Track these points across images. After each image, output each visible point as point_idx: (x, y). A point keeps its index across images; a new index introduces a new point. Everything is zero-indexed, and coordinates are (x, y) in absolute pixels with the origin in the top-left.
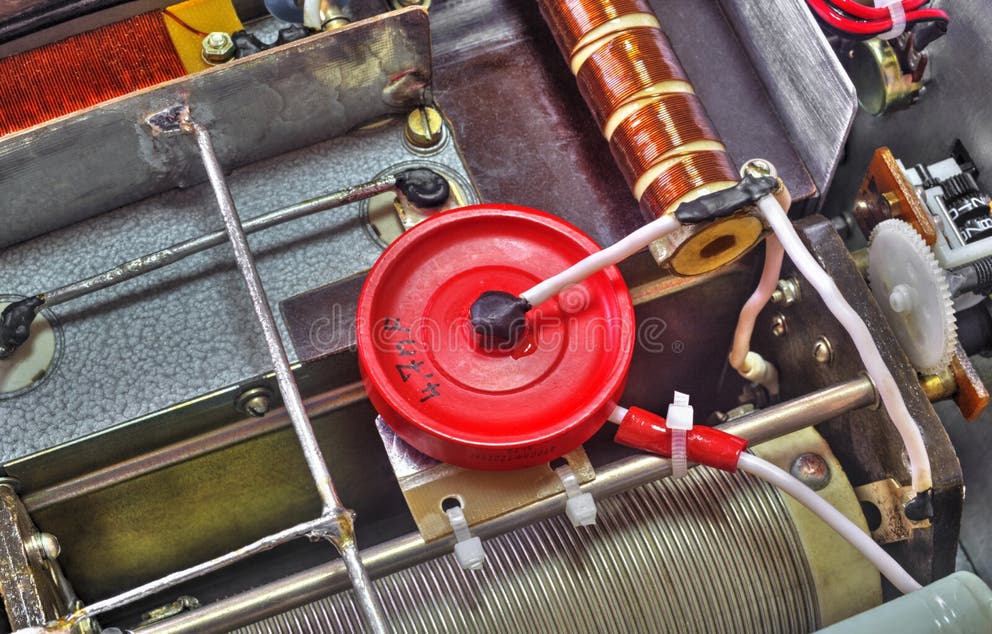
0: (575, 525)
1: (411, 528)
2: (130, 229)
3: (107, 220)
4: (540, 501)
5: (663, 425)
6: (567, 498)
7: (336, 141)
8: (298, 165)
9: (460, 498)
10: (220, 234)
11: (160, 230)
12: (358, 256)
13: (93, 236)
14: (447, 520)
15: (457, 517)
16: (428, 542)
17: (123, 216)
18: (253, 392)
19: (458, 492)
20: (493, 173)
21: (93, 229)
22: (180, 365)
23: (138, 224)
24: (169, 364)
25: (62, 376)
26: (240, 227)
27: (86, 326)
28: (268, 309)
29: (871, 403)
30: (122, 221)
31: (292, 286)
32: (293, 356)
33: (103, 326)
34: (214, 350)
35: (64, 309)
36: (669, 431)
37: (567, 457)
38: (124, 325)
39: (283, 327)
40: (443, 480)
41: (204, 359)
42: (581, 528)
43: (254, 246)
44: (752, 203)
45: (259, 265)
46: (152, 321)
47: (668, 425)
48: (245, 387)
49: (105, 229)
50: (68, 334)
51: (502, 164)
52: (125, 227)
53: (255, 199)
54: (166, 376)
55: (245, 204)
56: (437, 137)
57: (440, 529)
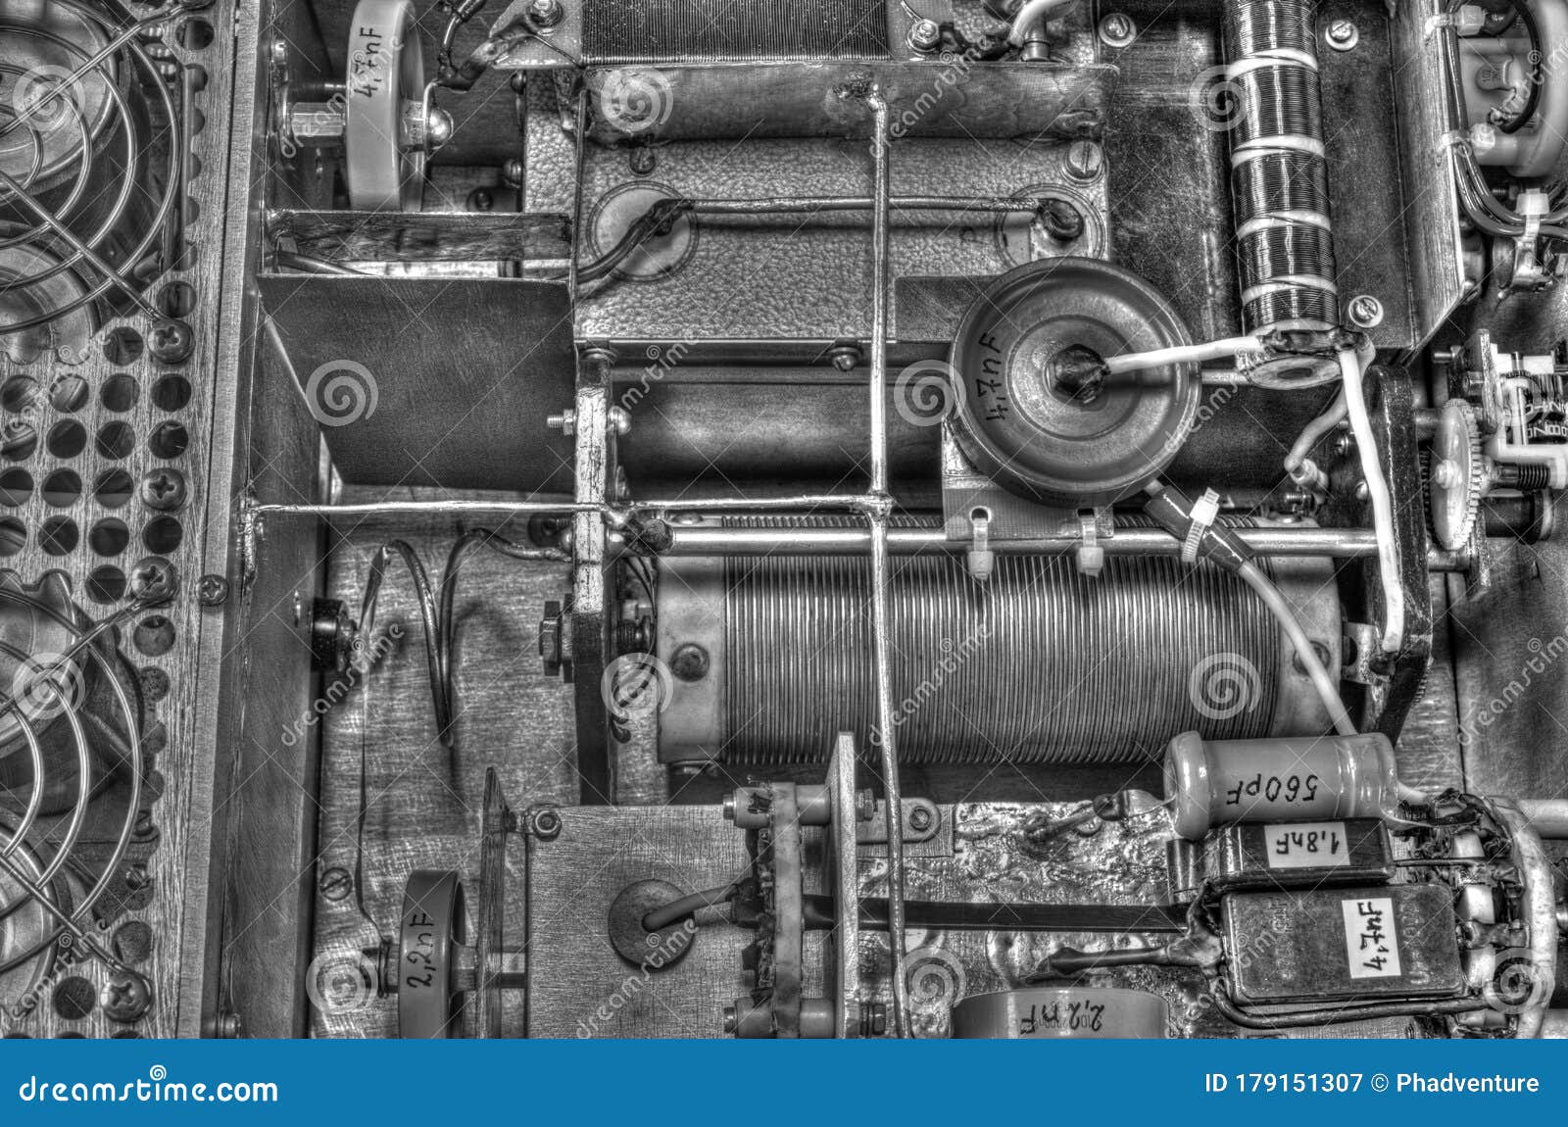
0: (1080, 570)
1: (939, 526)
2: (789, 161)
3: (770, 144)
4: (1057, 537)
5: (1187, 511)
6: (1081, 545)
7: (1000, 143)
8: (958, 154)
9: (990, 513)
10: (868, 200)
11: (815, 172)
12: (981, 261)
13: (754, 156)
14: (971, 527)
15: (981, 527)
16: (949, 540)
17: (786, 146)
18: (844, 349)
19: (990, 506)
20: (1129, 224)
21: (756, 149)
22: (791, 303)
23: (797, 159)
24: (783, 299)
25: (686, 276)
26: (886, 201)
27: (721, 238)
28: (886, 281)
29: (1372, 559)
30: (782, 151)
31: (914, 266)
32: (892, 330)
33: (737, 244)
34: (826, 301)
35: (707, 217)
36: (1191, 520)
37: (1096, 509)
38: (756, 250)
39: (893, 301)
40: (984, 491)
41: (815, 305)
42: (1083, 575)
43: (894, 215)
44: (1334, 352)
45: (891, 236)
46: (781, 254)
47: (1192, 515)
48: (840, 344)
49: (767, 154)
50: (703, 240)
51: (1140, 220)
52: (785, 158)
53: (910, 172)
54: (776, 308)
55: (899, 173)
56: (1092, 174)
57: (964, 533)
